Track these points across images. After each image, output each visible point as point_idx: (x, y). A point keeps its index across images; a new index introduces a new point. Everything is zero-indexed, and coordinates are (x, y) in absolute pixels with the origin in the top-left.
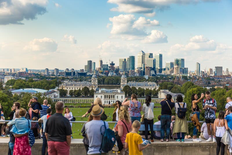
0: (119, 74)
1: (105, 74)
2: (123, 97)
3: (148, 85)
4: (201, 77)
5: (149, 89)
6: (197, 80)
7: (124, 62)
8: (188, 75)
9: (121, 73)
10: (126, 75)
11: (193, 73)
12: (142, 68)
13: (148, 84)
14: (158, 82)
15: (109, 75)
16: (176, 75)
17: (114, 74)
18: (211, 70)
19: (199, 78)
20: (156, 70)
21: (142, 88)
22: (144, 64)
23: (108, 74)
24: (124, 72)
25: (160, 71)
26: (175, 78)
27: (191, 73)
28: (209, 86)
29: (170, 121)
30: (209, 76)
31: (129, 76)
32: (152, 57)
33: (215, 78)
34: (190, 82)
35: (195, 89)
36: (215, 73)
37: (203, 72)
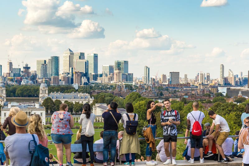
0: (37, 83)
1: (16, 81)
2: (43, 114)
3: (78, 98)
4: (151, 86)
5: (80, 103)
6: (145, 91)
7: (43, 65)
8: (134, 84)
9: (40, 81)
10: (46, 83)
11: (140, 81)
12: (69, 74)
13: (78, 96)
14: (91, 93)
15: (23, 83)
16: (117, 83)
17: (30, 82)
18: (164, 76)
19: (148, 88)
20: (90, 76)
21: (69, 101)
22: (72, 68)
23: (21, 82)
24: (44, 80)
25: (95, 77)
26: (115, 87)
27: (137, 81)
28: (161, 98)
29: (116, 138)
30: (161, 85)
31: (51, 84)
32: (84, 58)
33: (170, 87)
34: (136, 93)
35: (143, 102)
36: (170, 80)
37: (154, 79)
